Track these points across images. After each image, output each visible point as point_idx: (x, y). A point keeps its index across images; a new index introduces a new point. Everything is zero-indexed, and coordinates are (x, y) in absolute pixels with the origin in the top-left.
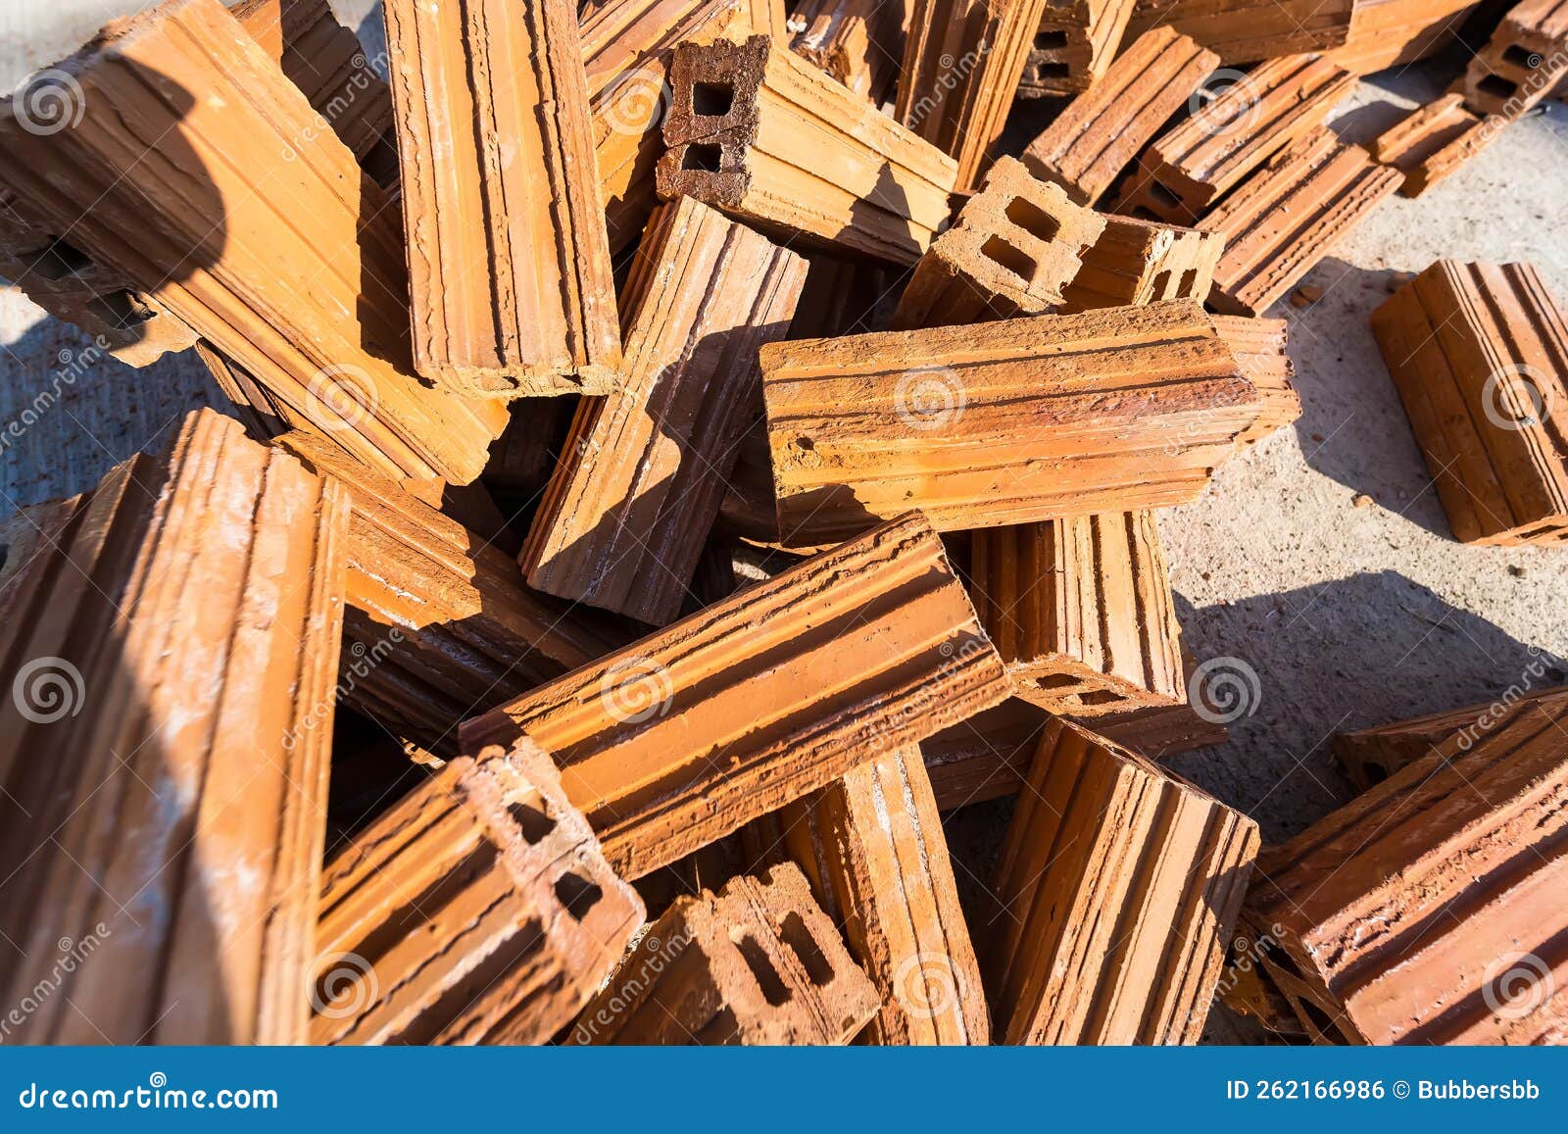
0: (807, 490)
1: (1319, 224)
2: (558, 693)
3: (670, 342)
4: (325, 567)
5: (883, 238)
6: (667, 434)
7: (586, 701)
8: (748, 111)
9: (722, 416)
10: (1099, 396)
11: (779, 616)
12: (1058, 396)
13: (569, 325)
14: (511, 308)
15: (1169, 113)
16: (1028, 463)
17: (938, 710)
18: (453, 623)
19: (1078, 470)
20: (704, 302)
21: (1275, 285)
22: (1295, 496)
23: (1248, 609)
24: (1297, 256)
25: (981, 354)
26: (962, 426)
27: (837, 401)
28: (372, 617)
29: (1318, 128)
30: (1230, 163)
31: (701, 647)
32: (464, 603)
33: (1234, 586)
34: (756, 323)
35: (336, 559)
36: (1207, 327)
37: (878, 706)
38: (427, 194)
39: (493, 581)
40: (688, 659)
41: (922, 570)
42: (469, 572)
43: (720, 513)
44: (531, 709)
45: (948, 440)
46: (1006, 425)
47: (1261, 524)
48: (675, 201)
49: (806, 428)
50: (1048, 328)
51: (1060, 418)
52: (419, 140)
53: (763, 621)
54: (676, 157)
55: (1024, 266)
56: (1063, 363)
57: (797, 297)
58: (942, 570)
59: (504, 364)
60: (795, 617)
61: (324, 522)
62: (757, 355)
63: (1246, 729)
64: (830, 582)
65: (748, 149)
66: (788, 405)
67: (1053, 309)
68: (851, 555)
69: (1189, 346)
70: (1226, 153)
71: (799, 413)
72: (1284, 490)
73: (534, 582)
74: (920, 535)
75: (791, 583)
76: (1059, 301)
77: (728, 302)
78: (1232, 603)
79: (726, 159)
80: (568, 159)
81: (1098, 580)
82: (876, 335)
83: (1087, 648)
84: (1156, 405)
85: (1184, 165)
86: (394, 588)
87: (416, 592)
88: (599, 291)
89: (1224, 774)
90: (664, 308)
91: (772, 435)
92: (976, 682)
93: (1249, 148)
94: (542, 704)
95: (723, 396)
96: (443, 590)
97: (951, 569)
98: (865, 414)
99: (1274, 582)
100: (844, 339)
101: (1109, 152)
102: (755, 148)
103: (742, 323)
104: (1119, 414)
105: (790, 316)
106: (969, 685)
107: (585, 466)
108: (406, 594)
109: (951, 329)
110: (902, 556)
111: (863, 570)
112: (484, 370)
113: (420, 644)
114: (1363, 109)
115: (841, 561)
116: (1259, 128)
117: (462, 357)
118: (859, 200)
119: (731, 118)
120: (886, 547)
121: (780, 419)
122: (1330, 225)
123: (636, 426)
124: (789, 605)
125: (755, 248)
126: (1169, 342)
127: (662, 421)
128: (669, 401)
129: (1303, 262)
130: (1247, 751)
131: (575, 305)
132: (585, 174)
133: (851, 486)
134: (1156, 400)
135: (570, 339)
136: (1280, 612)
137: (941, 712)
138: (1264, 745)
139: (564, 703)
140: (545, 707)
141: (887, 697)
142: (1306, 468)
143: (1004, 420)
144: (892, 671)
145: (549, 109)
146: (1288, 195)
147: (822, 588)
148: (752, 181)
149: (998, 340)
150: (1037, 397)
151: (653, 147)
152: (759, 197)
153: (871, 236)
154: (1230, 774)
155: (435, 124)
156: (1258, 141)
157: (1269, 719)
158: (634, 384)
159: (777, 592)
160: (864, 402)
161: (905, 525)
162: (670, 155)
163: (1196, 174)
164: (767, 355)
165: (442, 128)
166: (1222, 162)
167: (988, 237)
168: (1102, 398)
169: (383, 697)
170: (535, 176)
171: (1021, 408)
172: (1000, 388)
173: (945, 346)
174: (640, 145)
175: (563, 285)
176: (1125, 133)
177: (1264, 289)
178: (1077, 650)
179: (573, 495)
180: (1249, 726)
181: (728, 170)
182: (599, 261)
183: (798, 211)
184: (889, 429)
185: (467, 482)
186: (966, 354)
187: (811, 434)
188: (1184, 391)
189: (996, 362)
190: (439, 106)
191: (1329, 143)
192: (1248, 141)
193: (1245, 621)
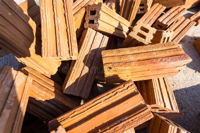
0: (110, 76)
1: (184, 30)
2: (66, 116)
3: (87, 51)
4: (25, 93)
5: (119, 33)
6: (86, 66)
7: (72, 117)
8: (99, 14)
9: (95, 62)
10: (161, 59)
11: (107, 100)
12: (154, 59)
13: (69, 49)
14: (59, 47)
15: (160, 15)
16: (148, 70)
17: (138, 120)
18: (50, 100)
19: (157, 71)
20: (92, 44)
21: (179, 39)
22: (186, 72)
23: (181, 91)
24: (182, 35)
25: (139, 52)
26: (138, 65)
27: (115, 60)
28: (36, 99)
29: (182, 16)
30: (170, 22)
31: (93, 107)
32: (52, 96)
33: (178, 87)
34: (100, 47)
35: (28, 91)
36: (178, 46)
37: (127, 119)
38: (45, 28)
39: (58, 91)
40: (90, 109)
41: (132, 91)
42: (53, 90)
43: (95, 78)
44: (62, 119)
45: (135, 67)
46: (146, 64)
47: (181, 76)
48: (87, 29)
49: (110, 65)
50: (150, 47)
51: (155, 63)
52: (44, 19)
53: (104, 101)
54: (87, 22)
55: (144, 37)
56: (154, 53)
57: (107, 43)
58: (136, 91)
59: (58, 56)
60: (110, 101)
61: (26, 84)
62: (101, 53)
63: (184, 112)
64: (116, 94)
65: (99, 20)
66: (107, 61)
67: (150, 44)
68: (119, 89)
69: (175, 49)
70: (169, 20)
71: (109, 63)
72: (184, 71)
73: (64, 92)
74: (132, 85)
75: (109, 94)
76: (150, 42)
77: (96, 44)
78: (178, 90)
79: (95, 22)
80: (69, 22)
81: (161, 90)
82: (121, 49)
83: (161, 103)
84: (172, 60)
85: (163, 22)
86: (40, 94)
87: (44, 95)
88: (74, 43)
89: (181, 120)
90: (86, 45)
91: (104, 67)
92: (145, 115)
93: (172, 19)
94: (64, 118)
95: (95, 59)
96: (48, 94)
97: (138, 91)
98: (120, 62)
99: (184, 86)
100: (116, 50)
101: (151, 21)
102: (100, 20)
103: (98, 47)
104: (165, 62)
105: (106, 46)
106: (144, 115)
107: (73, 72)
108: (42, 95)
109: (133, 47)
110: (129, 89)
111: (122, 91)
112: (54, 57)
113: (44, 104)
114: (186, 14)
115: (118, 90)
116: (173, 16)
117: (50, 55)
118: (116, 28)
119: (96, 15)
120: (126, 87)
121: (105, 64)
122: (186, 30)
123: (81, 65)
124: (109, 98)
125: (100, 35)
126: (171, 49)
127: (85, 64)
128: (87, 60)
129: (183, 36)
130: (184, 116)
131: (70, 45)
132: (72, 24)
133: (118, 75)
134: (172, 59)
135: (69, 51)
136: (186, 91)
137: (139, 121)
138: (187, 115)
139: (68, 118)
140: (64, 119)
141: (128, 117)
142: (187, 67)
143: (145, 63)
144: (128, 111)
145: (66, 14)
146: (179, 26)
147: (115, 95)
148: (100, 25)
149: (141, 49)
150: (150, 59)
151: (84, 21)
152: (100, 27)
153: (118, 33)
154: (182, 120)
155: (47, 17)
156: (173, 18)
157: (187, 110)
158: (81, 58)
159: (106, 96)
160: (120, 60)
161: (129, 83)
162: (86, 22)
163: (165, 23)
164: (103, 53)
165: (48, 17)
166: (168, 21)
167: (138, 33)
168: (162, 59)
169: (38, 113)
170: (64, 25)
171: (148, 61)
172: (143, 57)
173: (132, 50)
174: (82, 21)
175: (68, 42)
176: (153, 18)
177: (177, 40)
178: (160, 104)
179: (71, 77)
180: (184, 111)
181: (95, 23)
182: (74, 38)
183: (107, 30)
184: (125, 65)
185: (54, 74)
186: (136, 52)
187: (111, 66)
188: (177, 57)
189: (142, 53)
190: (48, 14)
191: (184, 18)
192: (172, 18)
193: (181, 93)
